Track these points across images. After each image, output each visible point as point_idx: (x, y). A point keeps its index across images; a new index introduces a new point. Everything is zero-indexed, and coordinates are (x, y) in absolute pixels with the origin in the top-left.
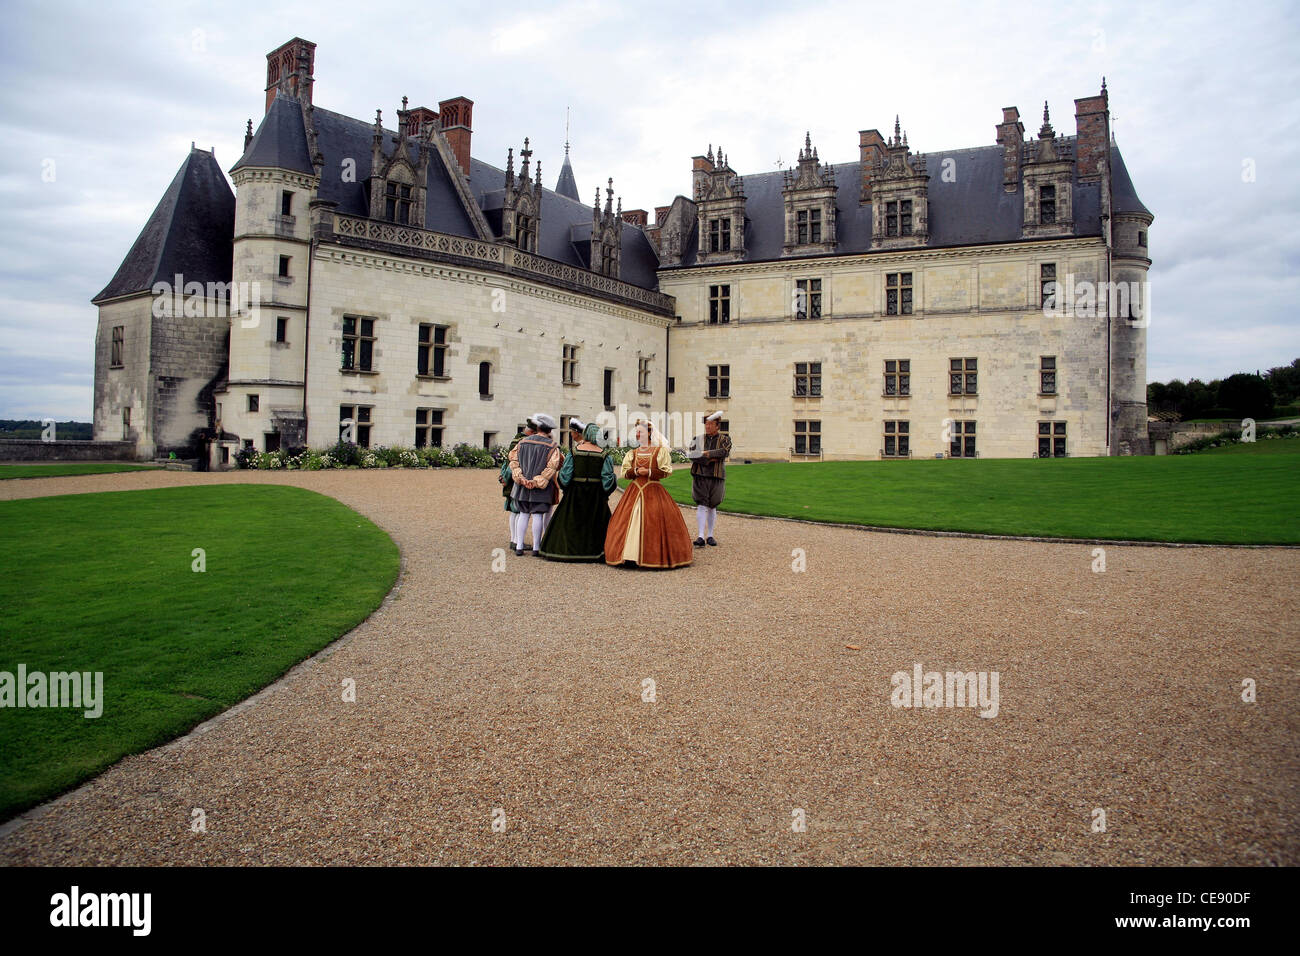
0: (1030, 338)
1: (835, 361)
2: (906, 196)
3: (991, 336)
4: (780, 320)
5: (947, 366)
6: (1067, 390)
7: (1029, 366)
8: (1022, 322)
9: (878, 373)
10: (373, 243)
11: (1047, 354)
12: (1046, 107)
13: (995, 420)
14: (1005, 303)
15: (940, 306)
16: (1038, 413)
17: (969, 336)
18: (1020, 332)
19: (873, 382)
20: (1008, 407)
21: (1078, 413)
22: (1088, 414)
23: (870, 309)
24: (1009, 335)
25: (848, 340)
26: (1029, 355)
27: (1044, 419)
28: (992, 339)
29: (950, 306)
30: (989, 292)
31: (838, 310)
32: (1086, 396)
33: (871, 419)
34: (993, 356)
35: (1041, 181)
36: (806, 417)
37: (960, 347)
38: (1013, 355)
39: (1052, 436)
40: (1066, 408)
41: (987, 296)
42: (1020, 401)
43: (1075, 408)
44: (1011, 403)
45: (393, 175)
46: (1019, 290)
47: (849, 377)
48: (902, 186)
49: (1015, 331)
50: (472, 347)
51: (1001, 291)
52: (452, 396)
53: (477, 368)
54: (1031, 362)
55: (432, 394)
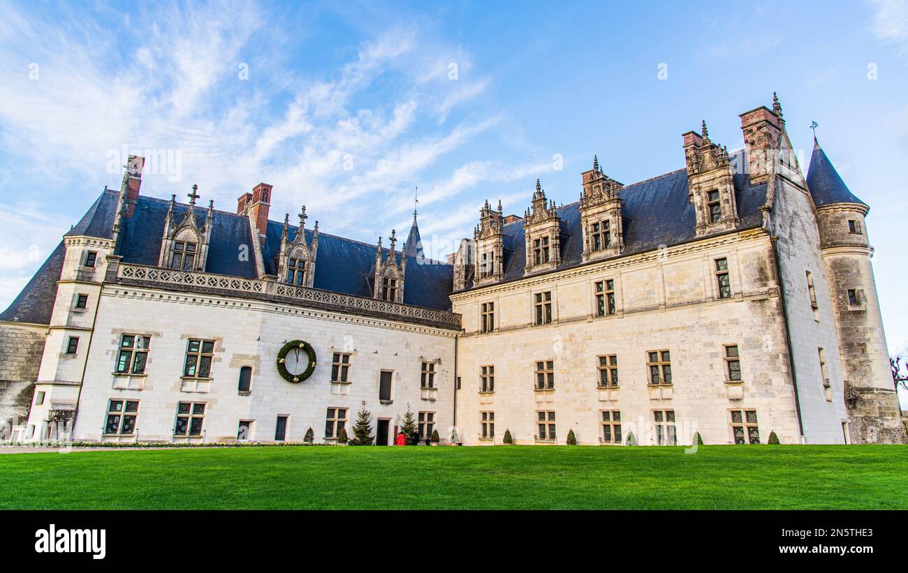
0: (712, 327)
1: (562, 359)
2: (606, 217)
3: (677, 329)
4: (524, 327)
5: (645, 359)
6: (751, 377)
7: (714, 355)
8: (703, 314)
9: (593, 367)
10: (150, 283)
11: (729, 343)
12: (704, 125)
13: (689, 408)
14: (687, 297)
15: (636, 306)
16: (727, 401)
17: (660, 331)
18: (702, 323)
19: (590, 374)
20: (699, 395)
21: (765, 400)
22: (775, 401)
23: (585, 313)
24: (693, 326)
25: (570, 340)
26: (712, 344)
27: (734, 406)
28: (680, 332)
29: (643, 304)
30: (673, 289)
31: (563, 316)
32: (770, 383)
33: (590, 409)
34: (681, 347)
35: (706, 187)
36: (545, 408)
37: (653, 340)
38: (699, 346)
39: (744, 424)
40: (753, 396)
41: (672, 293)
42: (709, 389)
43: (761, 395)
44: (702, 392)
45: (180, 237)
46: (697, 285)
47: (573, 371)
48: (601, 209)
49: (697, 323)
50: (234, 355)
51: (682, 287)
52: (212, 392)
53: (238, 371)
54: (715, 351)
55: (194, 391)
